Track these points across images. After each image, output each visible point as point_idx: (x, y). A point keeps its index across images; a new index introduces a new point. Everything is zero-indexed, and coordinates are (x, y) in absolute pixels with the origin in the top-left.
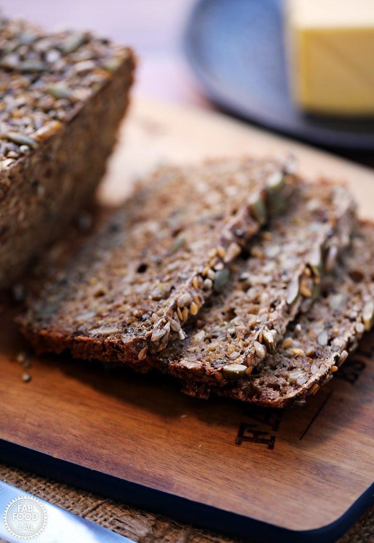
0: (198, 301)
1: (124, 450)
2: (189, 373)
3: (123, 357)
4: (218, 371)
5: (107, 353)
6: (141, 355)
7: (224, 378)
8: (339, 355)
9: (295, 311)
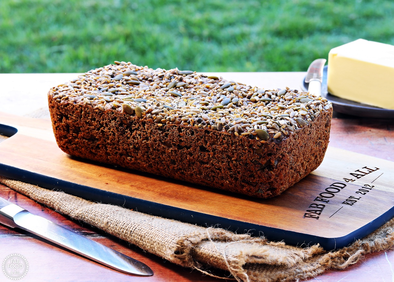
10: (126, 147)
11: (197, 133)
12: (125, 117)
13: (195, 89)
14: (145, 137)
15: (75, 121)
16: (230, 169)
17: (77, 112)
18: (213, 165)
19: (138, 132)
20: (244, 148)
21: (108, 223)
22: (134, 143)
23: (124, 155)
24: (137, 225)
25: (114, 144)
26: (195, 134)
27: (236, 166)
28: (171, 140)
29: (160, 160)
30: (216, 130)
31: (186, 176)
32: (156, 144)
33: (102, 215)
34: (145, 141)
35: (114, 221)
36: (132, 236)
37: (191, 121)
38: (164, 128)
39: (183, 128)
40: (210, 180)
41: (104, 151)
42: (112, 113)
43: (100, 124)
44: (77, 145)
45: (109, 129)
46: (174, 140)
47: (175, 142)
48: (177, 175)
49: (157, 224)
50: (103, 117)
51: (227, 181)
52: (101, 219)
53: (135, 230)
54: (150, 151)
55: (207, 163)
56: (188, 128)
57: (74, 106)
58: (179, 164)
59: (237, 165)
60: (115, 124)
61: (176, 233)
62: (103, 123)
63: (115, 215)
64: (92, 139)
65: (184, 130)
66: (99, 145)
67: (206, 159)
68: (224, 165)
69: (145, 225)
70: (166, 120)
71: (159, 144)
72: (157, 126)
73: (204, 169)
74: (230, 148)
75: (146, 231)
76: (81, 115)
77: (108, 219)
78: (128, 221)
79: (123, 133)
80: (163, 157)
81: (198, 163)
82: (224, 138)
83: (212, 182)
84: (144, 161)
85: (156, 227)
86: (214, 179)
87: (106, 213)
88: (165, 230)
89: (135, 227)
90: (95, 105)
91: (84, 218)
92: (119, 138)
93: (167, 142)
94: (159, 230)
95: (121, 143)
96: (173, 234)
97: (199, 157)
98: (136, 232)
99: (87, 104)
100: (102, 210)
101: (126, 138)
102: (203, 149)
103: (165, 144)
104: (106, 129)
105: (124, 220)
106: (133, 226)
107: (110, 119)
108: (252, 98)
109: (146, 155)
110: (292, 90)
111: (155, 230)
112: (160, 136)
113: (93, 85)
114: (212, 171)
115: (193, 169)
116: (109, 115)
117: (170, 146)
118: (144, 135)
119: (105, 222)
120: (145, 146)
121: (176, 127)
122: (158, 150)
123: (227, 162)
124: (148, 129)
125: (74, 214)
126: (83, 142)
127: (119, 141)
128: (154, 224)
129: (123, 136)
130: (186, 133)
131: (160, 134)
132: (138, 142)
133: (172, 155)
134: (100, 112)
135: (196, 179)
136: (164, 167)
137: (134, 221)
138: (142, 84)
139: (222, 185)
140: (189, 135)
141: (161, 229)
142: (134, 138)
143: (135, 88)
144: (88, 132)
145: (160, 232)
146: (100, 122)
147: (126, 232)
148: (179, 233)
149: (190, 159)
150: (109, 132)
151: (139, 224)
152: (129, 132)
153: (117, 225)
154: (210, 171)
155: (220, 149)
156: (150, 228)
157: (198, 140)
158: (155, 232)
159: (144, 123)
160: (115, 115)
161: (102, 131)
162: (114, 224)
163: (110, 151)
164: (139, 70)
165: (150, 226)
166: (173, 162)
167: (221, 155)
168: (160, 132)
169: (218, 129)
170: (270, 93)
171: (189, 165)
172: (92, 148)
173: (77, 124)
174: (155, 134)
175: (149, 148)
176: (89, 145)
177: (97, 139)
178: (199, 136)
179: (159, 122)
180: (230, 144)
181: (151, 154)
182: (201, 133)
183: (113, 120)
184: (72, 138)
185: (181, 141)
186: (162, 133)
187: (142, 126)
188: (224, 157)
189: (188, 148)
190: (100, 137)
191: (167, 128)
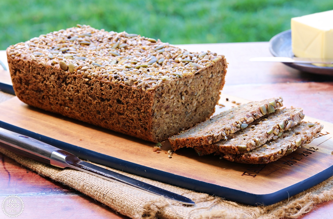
0: (234, 130)
1: (200, 174)
2: (226, 149)
3: (203, 143)
4: (236, 147)
5: (198, 142)
6: (210, 142)
7: (239, 150)
8: (283, 149)
9: (270, 138)
10: (63, 98)
11: (114, 87)
12: (61, 73)
13: (134, 50)
14: (76, 90)
15: (25, 75)
16: (140, 120)
17: (27, 68)
18: (127, 116)
19: (72, 86)
20: (150, 102)
21: (84, 186)
22: (69, 95)
23: (63, 105)
24: (109, 189)
25: (55, 96)
26: (112, 88)
27: (145, 118)
28: (95, 93)
29: (89, 111)
30: (128, 85)
31: (109, 125)
32: (85, 96)
33: (79, 178)
34: (77, 93)
35: (89, 185)
36: (104, 199)
37: (110, 77)
38: (90, 82)
39: (103, 83)
40: (126, 129)
41: (48, 101)
42: (51, 69)
43: (43, 78)
44: (29, 96)
45: (50, 82)
46: (98, 93)
47: (98, 95)
48: (102, 124)
49: (127, 190)
50: (45, 72)
51: (139, 130)
52: (78, 182)
53: (107, 194)
54: (81, 102)
55: (123, 114)
56: (107, 83)
57: (24, 62)
58: (103, 114)
59: (145, 116)
60: (54, 79)
61: (143, 199)
62: (45, 77)
63: (91, 179)
64: (39, 91)
65: (104, 85)
66: (44, 96)
67: (122, 110)
68: (136, 116)
69: (116, 189)
70: (91, 76)
71: (87, 96)
72: (85, 81)
73: (121, 119)
74: (139, 101)
75: (117, 195)
76: (29, 70)
77: (84, 182)
78: (102, 185)
79: (60, 86)
80: (91, 108)
81: (116, 114)
82: (134, 93)
83: (129, 131)
84: (78, 111)
85: (126, 193)
86: (129, 128)
87: (83, 176)
88: (133, 195)
89: (108, 190)
90: (39, 61)
91: (63, 181)
92: (58, 90)
93: (92, 95)
94: (128, 195)
95: (59, 95)
96: (140, 199)
97: (116, 109)
98: (108, 196)
99: (33, 60)
100: (79, 174)
101: (63, 90)
102: (119, 102)
103: (91, 96)
104: (48, 83)
105: (98, 184)
106: (106, 190)
107: (50, 74)
108: (176, 59)
109: (79, 106)
110: (211, 53)
111: (124, 195)
112: (87, 89)
113: (49, 44)
114: (127, 121)
115: (114, 119)
116: (50, 70)
117: (95, 99)
118: (75, 88)
119: (81, 184)
120: (77, 98)
121: (98, 82)
122: (87, 102)
123: (137, 113)
124: (78, 83)
125: (54, 177)
126: (32, 93)
127: (58, 93)
128: (124, 190)
129: (60, 89)
130: (106, 87)
131: (87, 88)
132: (71, 94)
133: (97, 106)
134: (43, 68)
135: (117, 128)
136: (92, 117)
137: (107, 185)
138: (92, 44)
139: (136, 133)
140: (108, 89)
141: (130, 194)
142: (68, 90)
143: (84, 48)
144: (35, 85)
145: (129, 197)
146: (43, 76)
147: (99, 195)
148: (146, 199)
149: (110, 110)
150: (50, 85)
151: (111, 189)
152: (65, 85)
153: (92, 188)
154: (126, 121)
155: (131, 101)
156: (120, 192)
157: (115, 93)
158: (124, 196)
159: (75, 78)
160: (54, 71)
161: (46, 84)
162: (90, 187)
163: (53, 101)
164: (95, 32)
165: (120, 191)
166: (99, 112)
167: (132, 108)
168: (87, 86)
169: (129, 85)
170: (192, 55)
171: (110, 116)
172: (39, 98)
173: (27, 77)
174: (83, 87)
175: (80, 99)
176: (37, 95)
177: (43, 91)
178: (115, 90)
179: (86, 77)
180: (138, 98)
181: (82, 105)
182: (117, 88)
183: (52, 74)
184: (24, 90)
185: (102, 94)
186: (89, 87)
187: (74, 80)
188: (135, 110)
189: (108, 100)
190: (44, 89)
191: (92, 82)
